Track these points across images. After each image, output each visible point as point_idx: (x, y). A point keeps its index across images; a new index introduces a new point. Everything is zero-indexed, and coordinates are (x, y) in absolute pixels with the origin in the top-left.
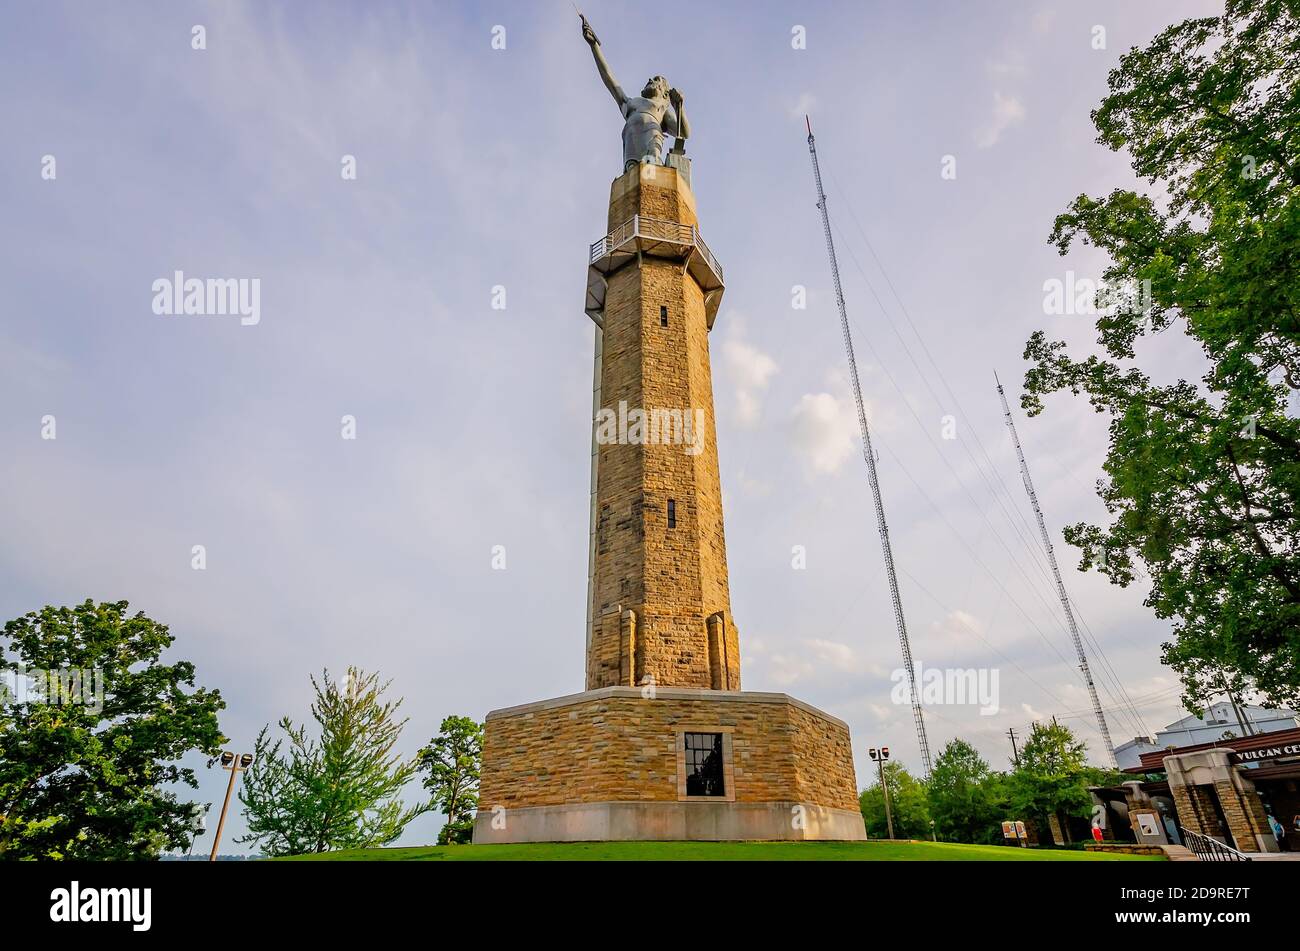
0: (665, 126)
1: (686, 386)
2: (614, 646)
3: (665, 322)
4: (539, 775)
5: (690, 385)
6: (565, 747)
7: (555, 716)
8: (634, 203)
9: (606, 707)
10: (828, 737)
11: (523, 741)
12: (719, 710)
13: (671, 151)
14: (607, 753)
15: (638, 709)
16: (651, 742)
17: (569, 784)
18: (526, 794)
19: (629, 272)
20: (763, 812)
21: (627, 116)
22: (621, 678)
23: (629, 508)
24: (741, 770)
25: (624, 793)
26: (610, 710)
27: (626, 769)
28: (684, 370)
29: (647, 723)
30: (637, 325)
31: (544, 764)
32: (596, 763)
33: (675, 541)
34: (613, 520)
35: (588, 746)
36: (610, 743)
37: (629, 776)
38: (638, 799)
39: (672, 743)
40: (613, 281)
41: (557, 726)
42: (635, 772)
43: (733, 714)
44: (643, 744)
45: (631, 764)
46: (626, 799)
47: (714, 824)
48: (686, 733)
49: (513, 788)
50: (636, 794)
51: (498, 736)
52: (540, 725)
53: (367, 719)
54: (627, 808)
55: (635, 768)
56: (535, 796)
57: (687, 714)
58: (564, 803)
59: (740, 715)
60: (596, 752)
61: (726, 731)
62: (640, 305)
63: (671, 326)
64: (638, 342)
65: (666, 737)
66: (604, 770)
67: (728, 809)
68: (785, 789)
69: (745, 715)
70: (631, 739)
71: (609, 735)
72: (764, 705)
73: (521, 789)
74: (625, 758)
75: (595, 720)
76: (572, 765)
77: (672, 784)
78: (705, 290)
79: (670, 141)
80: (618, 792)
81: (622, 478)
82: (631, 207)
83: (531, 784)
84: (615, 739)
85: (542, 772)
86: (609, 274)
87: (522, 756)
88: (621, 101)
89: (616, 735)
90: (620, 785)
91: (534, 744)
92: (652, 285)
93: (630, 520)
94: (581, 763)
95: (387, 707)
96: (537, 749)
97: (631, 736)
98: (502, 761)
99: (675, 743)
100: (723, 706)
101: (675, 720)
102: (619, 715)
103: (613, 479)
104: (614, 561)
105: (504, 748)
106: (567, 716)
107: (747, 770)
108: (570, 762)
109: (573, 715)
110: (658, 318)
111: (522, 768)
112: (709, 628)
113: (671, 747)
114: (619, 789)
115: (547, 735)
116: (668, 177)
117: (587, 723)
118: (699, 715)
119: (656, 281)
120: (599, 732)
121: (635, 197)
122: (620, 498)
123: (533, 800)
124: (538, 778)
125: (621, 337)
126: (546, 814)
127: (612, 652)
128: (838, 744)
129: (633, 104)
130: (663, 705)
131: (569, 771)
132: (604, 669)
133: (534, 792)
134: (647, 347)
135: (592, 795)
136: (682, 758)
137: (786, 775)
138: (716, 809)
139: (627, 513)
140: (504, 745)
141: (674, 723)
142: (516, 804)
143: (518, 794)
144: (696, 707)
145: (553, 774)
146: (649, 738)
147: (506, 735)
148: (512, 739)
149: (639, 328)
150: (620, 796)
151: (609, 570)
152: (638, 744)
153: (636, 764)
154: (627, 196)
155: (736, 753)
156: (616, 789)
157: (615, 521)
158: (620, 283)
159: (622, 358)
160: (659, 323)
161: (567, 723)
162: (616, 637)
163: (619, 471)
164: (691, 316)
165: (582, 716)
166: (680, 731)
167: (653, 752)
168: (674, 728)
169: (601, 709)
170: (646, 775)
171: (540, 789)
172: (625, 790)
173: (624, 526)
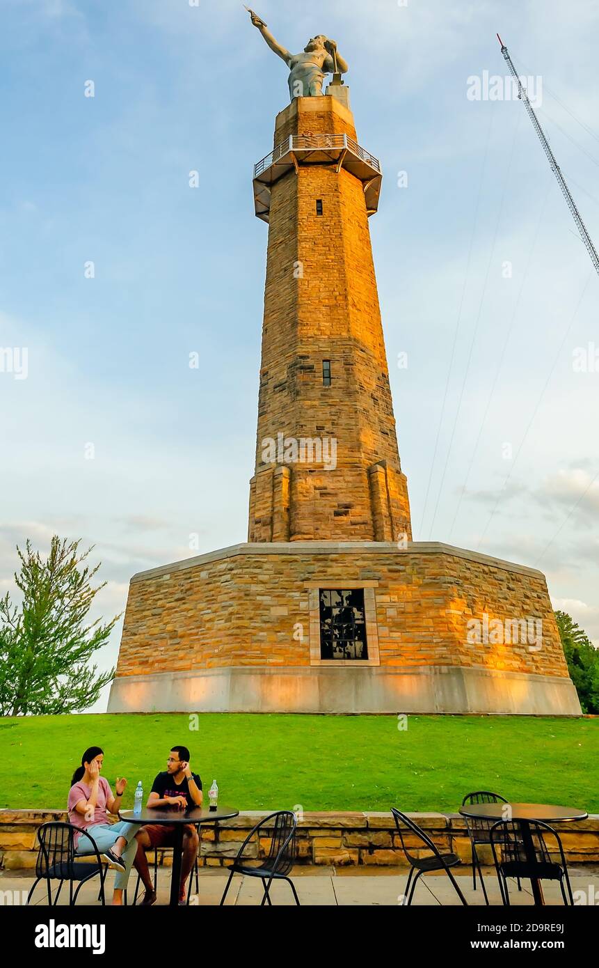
0: (326, 67)
1: (341, 260)
2: (266, 502)
3: (320, 211)
4: (171, 638)
5: (345, 259)
6: (196, 608)
7: (188, 576)
8: (292, 128)
9: (232, 565)
10: (509, 588)
11: (159, 603)
12: (359, 563)
13: (330, 84)
14: (231, 614)
15: (266, 566)
16: (283, 601)
17: (197, 647)
18: (158, 658)
19: (288, 179)
20: (414, 678)
21: (291, 68)
22: (272, 534)
23: (286, 372)
24: (386, 629)
25: (248, 658)
26: (237, 568)
27: (250, 631)
28: (339, 249)
29: (277, 580)
30: (294, 219)
31: (175, 627)
32: (222, 624)
33: (332, 397)
34: (271, 384)
35: (215, 606)
36: (234, 602)
37: (255, 638)
38: (264, 664)
39: (304, 600)
40: (275, 188)
41: (188, 586)
42: (261, 634)
43: (375, 567)
44: (271, 603)
45: (257, 625)
46: (251, 664)
47: (353, 694)
48: (321, 591)
49: (147, 652)
50: (262, 658)
51: (139, 598)
52: (175, 586)
53: (67, 585)
54: (251, 674)
55: (262, 630)
56: (164, 661)
57: (322, 569)
58: (190, 669)
59: (385, 568)
60: (222, 612)
61: (368, 586)
62: (297, 202)
63: (326, 213)
64: (294, 231)
65: (297, 594)
66: (229, 632)
67: (370, 674)
68: (442, 650)
69: (391, 567)
70: (259, 598)
71: (235, 594)
72: (412, 556)
73: (155, 654)
74: (251, 619)
75: (223, 578)
76: (200, 627)
77: (303, 646)
78: (364, 181)
79: (329, 77)
80: (242, 655)
81: (280, 347)
82: (290, 130)
83: (163, 648)
84: (240, 598)
85: (173, 635)
86: (271, 184)
87: (157, 619)
88: (287, 58)
89: (242, 594)
90: (243, 648)
91: (168, 605)
92: (308, 185)
93: (286, 382)
94: (208, 625)
95: (86, 572)
96: (170, 611)
97: (258, 595)
98: (140, 624)
99: (308, 600)
100: (364, 559)
101: (307, 575)
102: (246, 574)
103: (272, 348)
104: (271, 421)
105: (143, 611)
106: (198, 576)
107: (394, 629)
108: (198, 623)
109: (204, 575)
110: (313, 210)
111: (156, 631)
112: (370, 478)
113: (303, 605)
114: (243, 652)
115: (181, 596)
116: (323, 103)
117: (215, 582)
118: (336, 569)
119: (311, 182)
120: (226, 591)
121: (294, 122)
122: (278, 364)
123: (163, 665)
124: (170, 642)
125: (281, 230)
126: (174, 680)
127: (264, 509)
128: (527, 597)
129: (297, 59)
130: (296, 561)
131: (196, 634)
132: (258, 525)
133: (164, 657)
134: (303, 234)
135: (215, 660)
136: (315, 617)
137: (442, 634)
138: (357, 674)
139: (283, 376)
140: (142, 608)
141: (308, 579)
142: (148, 669)
143: (151, 660)
144: (332, 561)
145: (182, 637)
146: (278, 596)
147: (145, 597)
148: (149, 602)
149: (296, 220)
150: (244, 661)
151: (267, 430)
152: (265, 603)
153: (263, 625)
154: (287, 124)
155: (380, 610)
156: (239, 653)
157: (273, 385)
158: (282, 189)
159: (282, 246)
160: (315, 213)
161: (198, 583)
162: (268, 494)
163: (277, 340)
164: (347, 203)
165: (212, 576)
166: (314, 588)
167: (283, 611)
168: (306, 585)
169: (229, 567)
170: (274, 637)
171: (171, 653)
172: (250, 653)
173: (280, 388)
